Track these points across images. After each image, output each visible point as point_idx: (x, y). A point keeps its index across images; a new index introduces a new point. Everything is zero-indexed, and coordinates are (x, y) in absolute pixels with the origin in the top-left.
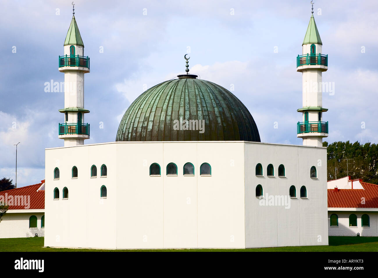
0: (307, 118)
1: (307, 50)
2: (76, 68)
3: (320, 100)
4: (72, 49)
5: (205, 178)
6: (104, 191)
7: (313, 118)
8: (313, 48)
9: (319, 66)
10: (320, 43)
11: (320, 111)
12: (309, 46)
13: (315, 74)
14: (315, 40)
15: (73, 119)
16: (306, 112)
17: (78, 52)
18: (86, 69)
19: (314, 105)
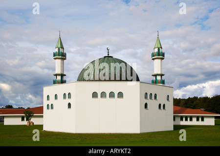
0: (156, 78)
1: (156, 50)
2: (60, 57)
3: (161, 71)
4: (59, 49)
5: (120, 100)
6: (69, 105)
7: (159, 78)
8: (159, 50)
9: (161, 57)
10: (161, 48)
11: (162, 75)
12: (157, 49)
13: (160, 60)
14: (160, 46)
15: (59, 78)
16: (156, 76)
17: (61, 50)
18: (65, 58)
19: (159, 73)
